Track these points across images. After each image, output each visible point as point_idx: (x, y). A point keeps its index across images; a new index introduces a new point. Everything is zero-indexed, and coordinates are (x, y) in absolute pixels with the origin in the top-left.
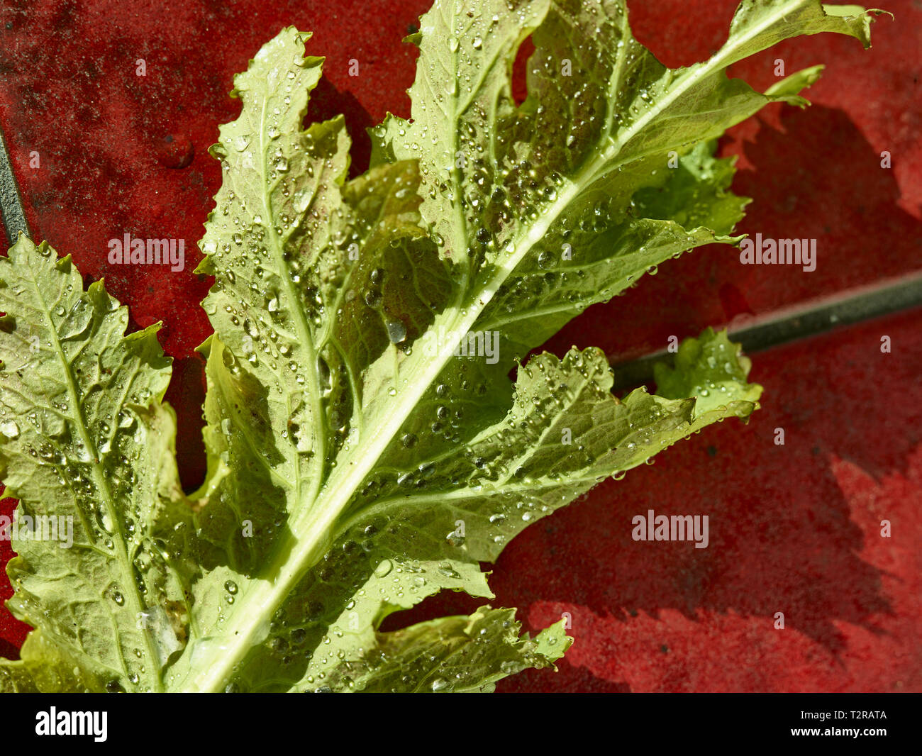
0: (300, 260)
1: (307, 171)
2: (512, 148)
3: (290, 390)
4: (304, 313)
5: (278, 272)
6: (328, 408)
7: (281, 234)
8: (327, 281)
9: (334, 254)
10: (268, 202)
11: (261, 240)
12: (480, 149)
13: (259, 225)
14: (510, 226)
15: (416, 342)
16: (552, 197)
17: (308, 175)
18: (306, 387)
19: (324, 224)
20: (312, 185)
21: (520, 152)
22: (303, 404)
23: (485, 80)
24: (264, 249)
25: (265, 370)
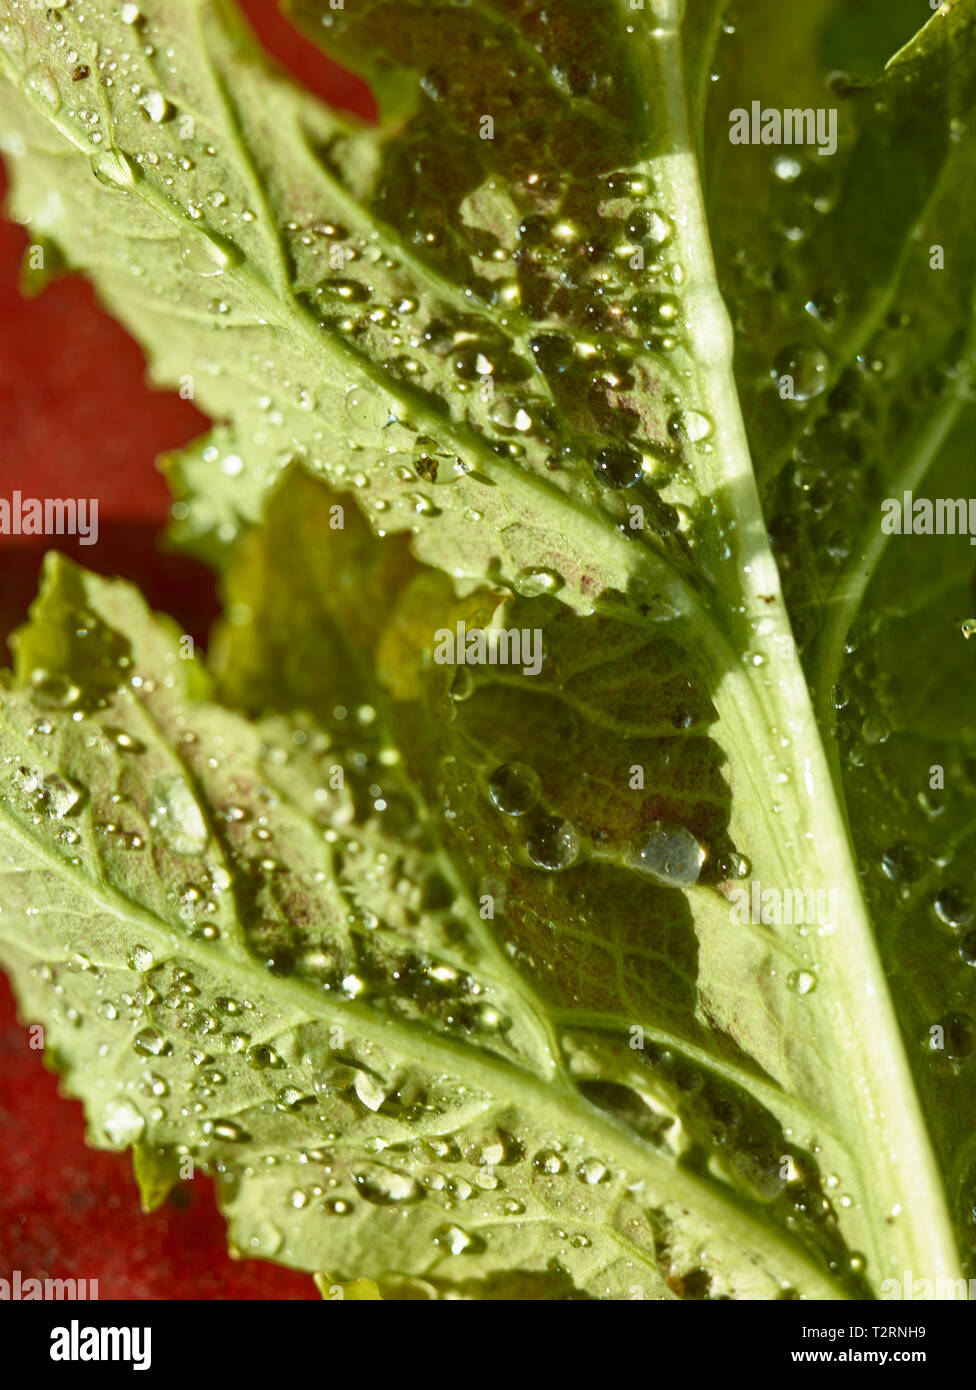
0: (315, 939)
1: (121, 749)
2: (463, 230)
3: (598, 1220)
4: (443, 1035)
5: (300, 1016)
6: (714, 1166)
7: (217, 935)
8: (412, 919)
9: (362, 849)
10: (119, 901)
11: (197, 992)
12: (407, 305)
13: (159, 967)
14: (646, 387)
15: (734, 832)
16: (659, 231)
17: (131, 756)
18: (622, 1174)
19: (273, 815)
20: (163, 765)
21: (489, 219)
22: (657, 1217)
23: (252, 158)
24: (222, 1003)
25: (507, 1234)
